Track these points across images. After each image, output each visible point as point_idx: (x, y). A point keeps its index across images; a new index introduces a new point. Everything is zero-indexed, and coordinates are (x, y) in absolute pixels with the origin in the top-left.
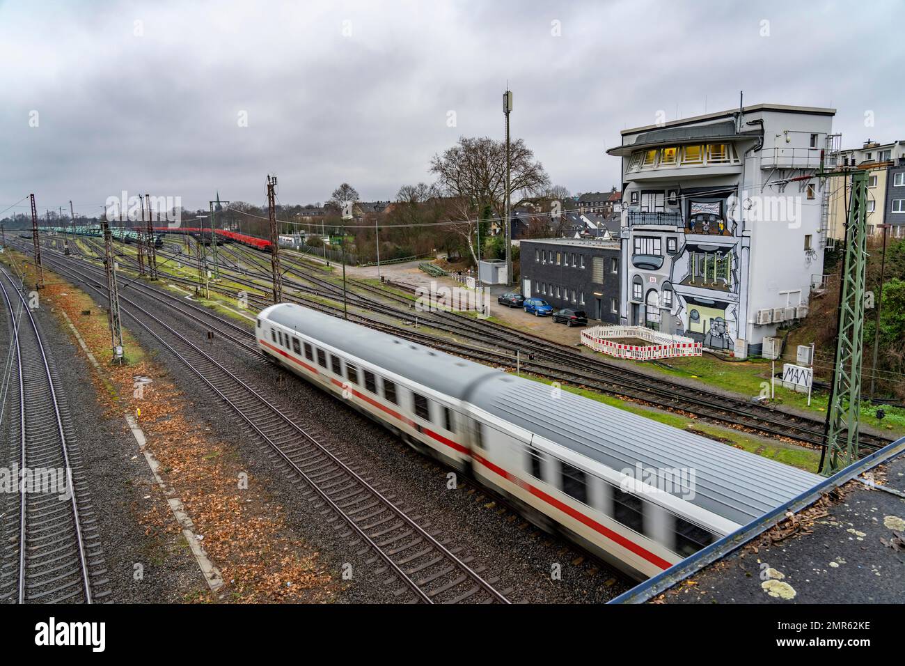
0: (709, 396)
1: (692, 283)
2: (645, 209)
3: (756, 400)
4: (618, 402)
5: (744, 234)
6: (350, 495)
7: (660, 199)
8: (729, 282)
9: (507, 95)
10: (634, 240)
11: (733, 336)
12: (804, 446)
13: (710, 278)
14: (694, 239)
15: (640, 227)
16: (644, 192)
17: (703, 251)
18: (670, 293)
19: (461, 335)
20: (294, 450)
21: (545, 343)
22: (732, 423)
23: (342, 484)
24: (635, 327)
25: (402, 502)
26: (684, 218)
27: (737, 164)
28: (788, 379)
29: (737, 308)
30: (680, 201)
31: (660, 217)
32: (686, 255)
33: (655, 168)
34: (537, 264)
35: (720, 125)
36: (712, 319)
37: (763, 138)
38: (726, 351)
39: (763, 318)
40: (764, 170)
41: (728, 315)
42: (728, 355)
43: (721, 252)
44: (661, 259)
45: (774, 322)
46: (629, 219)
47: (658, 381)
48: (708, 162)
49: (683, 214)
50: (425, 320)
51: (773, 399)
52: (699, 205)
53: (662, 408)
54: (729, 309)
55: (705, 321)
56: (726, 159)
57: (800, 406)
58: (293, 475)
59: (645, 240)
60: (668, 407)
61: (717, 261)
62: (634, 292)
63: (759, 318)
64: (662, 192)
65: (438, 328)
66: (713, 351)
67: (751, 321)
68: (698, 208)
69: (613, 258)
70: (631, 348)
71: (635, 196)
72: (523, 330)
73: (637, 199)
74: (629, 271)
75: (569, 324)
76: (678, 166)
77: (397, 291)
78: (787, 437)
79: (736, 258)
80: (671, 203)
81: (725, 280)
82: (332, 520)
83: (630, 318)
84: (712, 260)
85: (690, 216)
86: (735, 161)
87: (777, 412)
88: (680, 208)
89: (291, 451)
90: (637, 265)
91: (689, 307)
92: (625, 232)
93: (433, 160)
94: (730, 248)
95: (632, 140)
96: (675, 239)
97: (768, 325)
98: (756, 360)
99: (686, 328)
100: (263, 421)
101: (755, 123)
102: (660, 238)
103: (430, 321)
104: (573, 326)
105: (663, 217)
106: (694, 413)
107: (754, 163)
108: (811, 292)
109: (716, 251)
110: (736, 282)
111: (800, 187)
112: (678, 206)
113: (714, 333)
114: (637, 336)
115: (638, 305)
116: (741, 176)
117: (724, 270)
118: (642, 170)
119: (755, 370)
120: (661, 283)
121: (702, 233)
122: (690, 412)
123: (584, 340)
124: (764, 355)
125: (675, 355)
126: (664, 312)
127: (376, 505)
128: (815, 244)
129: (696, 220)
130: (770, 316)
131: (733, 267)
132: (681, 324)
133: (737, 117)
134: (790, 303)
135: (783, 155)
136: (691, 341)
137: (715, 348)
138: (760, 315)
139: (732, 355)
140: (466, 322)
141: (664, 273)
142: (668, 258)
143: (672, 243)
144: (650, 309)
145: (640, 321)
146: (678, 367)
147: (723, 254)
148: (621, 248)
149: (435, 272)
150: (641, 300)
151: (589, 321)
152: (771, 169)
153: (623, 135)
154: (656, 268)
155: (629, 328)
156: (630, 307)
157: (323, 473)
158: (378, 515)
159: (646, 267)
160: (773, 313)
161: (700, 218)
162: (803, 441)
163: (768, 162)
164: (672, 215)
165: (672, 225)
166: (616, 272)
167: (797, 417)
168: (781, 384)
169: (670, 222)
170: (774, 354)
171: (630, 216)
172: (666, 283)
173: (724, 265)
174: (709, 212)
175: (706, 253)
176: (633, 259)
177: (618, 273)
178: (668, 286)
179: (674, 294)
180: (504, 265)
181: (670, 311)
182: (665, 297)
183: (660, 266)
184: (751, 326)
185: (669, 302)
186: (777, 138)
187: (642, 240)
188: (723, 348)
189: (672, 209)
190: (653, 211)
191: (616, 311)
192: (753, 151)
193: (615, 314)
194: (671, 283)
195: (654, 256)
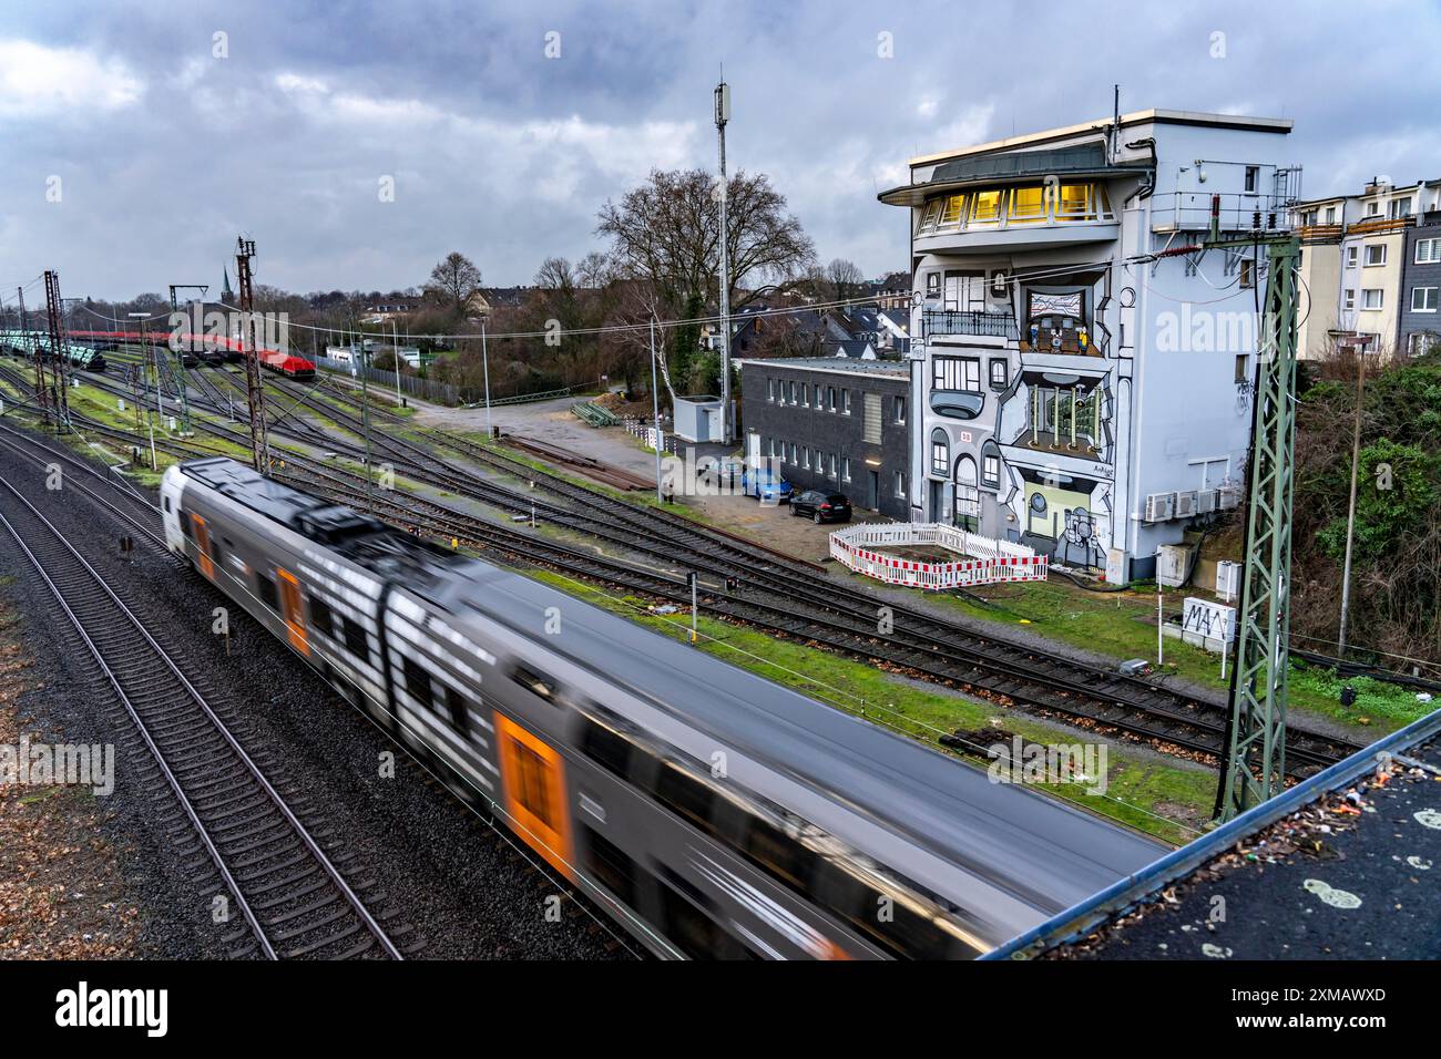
0: (1044, 660)
1: (1033, 443)
2: (951, 306)
3: (1129, 669)
4: (872, 675)
5: (1124, 352)
6: (288, 880)
7: (977, 287)
8: (1097, 441)
9: (721, 91)
10: (934, 363)
11: (1104, 543)
12: (1201, 761)
13: (1065, 435)
14: (1035, 361)
15: (942, 339)
16: (949, 274)
17: (1051, 385)
18: (994, 462)
19: (614, 541)
20: (210, 782)
21: (766, 556)
22: (1076, 716)
23: (278, 856)
24: (934, 524)
25: (384, 895)
26: (1018, 323)
27: (1109, 221)
28: (1191, 629)
29: (1111, 492)
30: (1012, 293)
31: (977, 320)
32: (1023, 390)
33: (962, 229)
34: (771, 405)
35: (1079, 150)
36: (1067, 511)
37: (1154, 174)
38: (1092, 570)
39: (1157, 510)
40: (1157, 235)
41: (1095, 502)
42: (1095, 579)
43: (1083, 387)
44: (981, 399)
45: (1178, 516)
46: (923, 324)
47: (956, 631)
48: (1058, 219)
49: (1018, 316)
50: (554, 511)
51: (1161, 666)
52: (1045, 298)
53: (951, 686)
54: (1098, 492)
55: (1056, 514)
56: (1090, 213)
57: (1209, 680)
58: (188, 838)
59: (952, 362)
60: (964, 683)
61: (1077, 404)
62: (933, 460)
63: (1150, 510)
64: (981, 274)
65: (575, 528)
67: (1135, 515)
68: (1044, 304)
69: (897, 397)
70: (916, 567)
71: (933, 281)
72: (732, 530)
73: (938, 288)
74: (925, 421)
75: (817, 518)
76: (1004, 224)
77: (519, 455)
78: (1173, 742)
79: (1110, 398)
80: (996, 294)
81: (1090, 438)
82: (232, 937)
83: (926, 507)
84: (1067, 402)
85: (1029, 320)
86: (1106, 217)
87: (1163, 692)
88: (1012, 304)
89: (203, 784)
90: (938, 410)
91: (1027, 489)
92: (918, 348)
93: (603, 211)
94: (1099, 380)
95: (926, 175)
97: (1166, 522)
98: (1142, 589)
99: (1023, 527)
100: (168, 721)
101: (1141, 144)
102: (977, 359)
103: (564, 515)
104: (823, 522)
105: (982, 320)
106: (1008, 696)
107: (1136, 227)
109: (1074, 385)
110: (1110, 443)
111: (1227, 266)
112: (1008, 300)
113: (1072, 537)
114: (937, 543)
115: (941, 483)
116: (1118, 244)
117: (1088, 421)
118: (939, 233)
119: (1137, 608)
120: (980, 443)
121: (1049, 352)
122: (1000, 694)
123: (835, 551)
124: (1158, 580)
125: (998, 579)
126: (986, 496)
127: (331, 903)
129: (1040, 326)
130: (1171, 506)
131: (1105, 415)
132: (1014, 519)
133: (1109, 136)
134: (1208, 481)
135: (1193, 205)
136: (1029, 552)
137: (1075, 565)
138: (1150, 505)
139: (1103, 579)
140: (630, 516)
141: (985, 424)
142: (992, 397)
143: (998, 369)
144: (961, 492)
145: (945, 514)
146: (999, 603)
147: (1087, 391)
148: (911, 377)
149: (597, 419)
150: (945, 473)
151: (855, 512)
152: (1167, 234)
153: (913, 167)
154: (972, 415)
155: (924, 527)
156: (927, 487)
157: (248, 833)
158: (329, 924)
159: (955, 412)
160: (1175, 501)
161: (1046, 323)
162: (1200, 751)
163: (1163, 220)
164: (998, 317)
165: (997, 335)
166: (902, 422)
167: (1198, 702)
168: (1179, 636)
169: (995, 330)
170: (1176, 578)
171: (926, 318)
172: (989, 443)
173: (1088, 411)
174: (1063, 313)
175: (1057, 388)
176: (931, 398)
177: (906, 424)
178: (992, 449)
179: (1002, 463)
180: (718, 407)
181: (996, 495)
182: (987, 469)
183: (978, 411)
184: (1136, 525)
185: (994, 478)
186: (1181, 174)
187: (947, 362)
188: (1088, 565)
189: (998, 306)
190: (966, 310)
191: (903, 494)
192: (1137, 198)
193: (901, 500)
194: (998, 444)
195: (967, 392)
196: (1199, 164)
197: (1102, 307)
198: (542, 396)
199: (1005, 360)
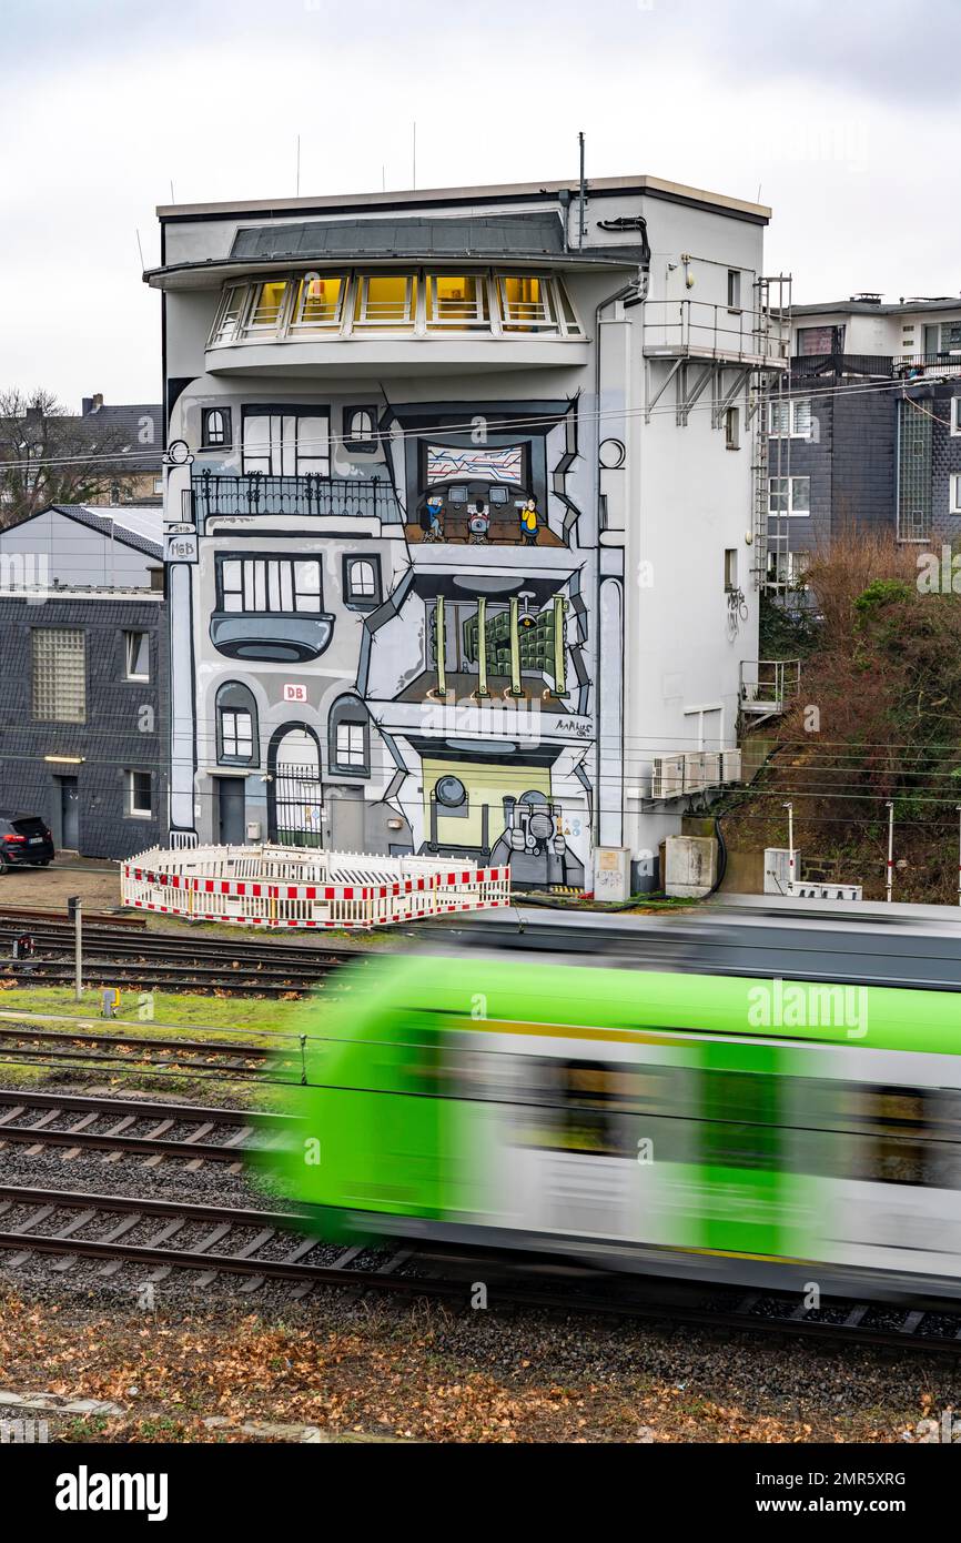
1: (436, 693)
2: (251, 466)
5: (606, 538)
7: (314, 435)
8: (560, 681)
10: (218, 568)
11: (579, 843)
13: (499, 676)
14: (437, 557)
15: (239, 524)
16: (247, 410)
17: (471, 595)
18: (358, 732)
26: (402, 494)
27: (575, 337)
29: (591, 758)
30: (387, 445)
31: (314, 490)
32: (415, 607)
33: (345, 334)
35: (522, 224)
36: (509, 800)
37: (646, 270)
40: (656, 362)
41: (562, 781)
43: (532, 595)
44: (326, 625)
45: (687, 791)
46: (194, 498)
48: (505, 328)
49: (400, 482)
52: (454, 453)
54: (564, 764)
55: (485, 807)
56: (548, 322)
59: (260, 565)
61: (521, 623)
62: (220, 739)
63: (658, 782)
64: (323, 411)
67: (635, 792)
68: (447, 464)
69: (129, 629)
71: (216, 422)
73: (227, 432)
74: (198, 669)
79: (581, 610)
80: (354, 446)
81: (546, 677)
83: (207, 827)
84: (504, 621)
85: (421, 489)
86: (570, 330)
88: (389, 464)
90: (229, 649)
91: (424, 774)
92: (181, 540)
94: (561, 583)
95: (217, 243)
96: (375, 559)
97: (671, 801)
99: (421, 835)
101: (622, 225)
102: (317, 557)
105: (325, 490)
107: (627, 340)
108: (741, 711)
109: (514, 593)
110: (583, 682)
111: (715, 416)
112: (380, 456)
113: (518, 841)
115: (241, 780)
116: (590, 373)
117: (542, 649)
118: (247, 341)
120: (326, 701)
121: (466, 541)
123: (139, 893)
124: (670, 890)
126: (339, 794)
129: (445, 500)
130: (679, 775)
131: (572, 638)
132: (404, 825)
133: (567, 205)
137: (527, 887)
138: (658, 774)
141: (337, 668)
142: (349, 624)
144: (285, 789)
145: (252, 833)
147: (538, 602)
148: (167, 595)
150: (251, 762)
152: (670, 361)
153: (165, 220)
154: (306, 654)
156: (206, 794)
159: (271, 651)
160: (684, 767)
161: (457, 495)
163: (666, 339)
164: (359, 484)
165: (359, 515)
166: (145, 678)
169: (352, 506)
170: (699, 884)
171: (199, 487)
172: (344, 701)
173: (542, 634)
174: (488, 477)
175: (483, 600)
176: (214, 630)
177: (153, 679)
178: (353, 709)
179: (374, 733)
181: (361, 788)
182: (342, 744)
183: (319, 646)
184: (636, 806)
185: (358, 760)
186: (670, 273)
187: (249, 564)
188: (551, 883)
189: (357, 466)
190: (289, 471)
191: (147, 814)
192: (619, 304)
193: (141, 822)
194: (363, 700)
195: (296, 615)
196: (686, 260)
197: (563, 468)
199: (377, 557)
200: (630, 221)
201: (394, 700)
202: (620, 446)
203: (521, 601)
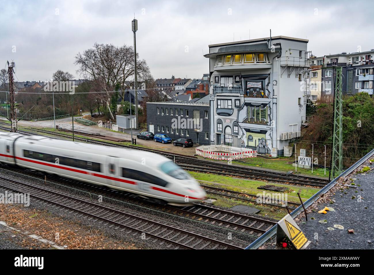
1: (248, 122)
2: (222, 85)
3: (289, 173)
5: (274, 97)
7: (231, 80)
8: (267, 120)
9: (135, 21)
10: (217, 101)
11: (270, 147)
13: (258, 119)
14: (249, 100)
15: (220, 94)
16: (221, 77)
17: (253, 106)
18: (237, 127)
22: (284, 182)
24: (218, 145)
26: (243, 90)
27: (269, 63)
28: (300, 163)
29: (272, 133)
30: (241, 81)
31: (231, 89)
32: (245, 108)
33: (231, 64)
34: (158, 116)
35: (261, 45)
36: (259, 139)
37: (281, 52)
39: (284, 137)
40: (282, 67)
41: (267, 136)
42: (268, 156)
43: (263, 106)
44: (232, 110)
45: (288, 139)
47: (242, 168)
48: (257, 62)
49: (243, 88)
52: (251, 83)
53: (250, 179)
54: (268, 133)
55: (256, 140)
56: (265, 61)
57: (309, 174)
59: (223, 101)
60: (253, 178)
61: (261, 111)
62: (217, 128)
63: (282, 137)
64: (232, 76)
66: (260, 155)
67: (279, 139)
68: (250, 85)
69: (205, 111)
70: (225, 155)
71: (217, 78)
73: (219, 81)
74: (214, 117)
75: (184, 146)
76: (243, 63)
78: (309, 185)
79: (270, 109)
80: (236, 82)
81: (265, 119)
83: (216, 142)
84: (258, 110)
85: (246, 89)
86: (268, 62)
87: (300, 177)
88: (241, 85)
90: (219, 114)
91: (247, 134)
92: (212, 97)
93: (77, 56)
94: (268, 104)
95: (216, 50)
96: (239, 100)
97: (285, 140)
98: (282, 158)
99: (246, 144)
101: (277, 44)
102: (231, 100)
104: (186, 147)
106: (266, 180)
107: (278, 64)
108: (302, 125)
109: (260, 106)
110: (271, 120)
111: (296, 75)
112: (240, 83)
113: (261, 146)
115: (220, 134)
116: (272, 69)
117: (264, 115)
118: (224, 65)
120: (232, 122)
121: (253, 97)
123: (198, 152)
124: (285, 155)
125: (245, 157)
126: (234, 136)
128: (302, 102)
129: (250, 91)
130: (287, 136)
131: (269, 113)
132: (243, 143)
133: (268, 42)
134: (293, 130)
135: (289, 60)
136: (251, 150)
137: (262, 153)
139: (271, 156)
141: (234, 117)
142: (236, 110)
143: (238, 102)
144: (227, 136)
145: (222, 143)
146: (248, 162)
147: (264, 107)
148: (210, 105)
149: (88, 123)
150: (222, 132)
151: (194, 145)
152: (285, 67)
153: (210, 47)
154: (230, 115)
155: (216, 146)
156: (216, 136)
159: (225, 114)
160: (288, 135)
161: (252, 90)
162: (316, 186)
163: (284, 63)
164: (237, 88)
165: (237, 93)
166: (207, 118)
167: (309, 178)
168: (297, 166)
169: (236, 92)
170: (289, 154)
171: (215, 89)
172: (235, 122)
173: (264, 112)
174: (256, 87)
175: (255, 107)
176: (217, 111)
177: (208, 118)
178: (236, 124)
179: (239, 128)
180: (134, 118)
181: (237, 136)
182: (235, 129)
183: (231, 114)
184: (279, 142)
185: (237, 132)
186: (286, 52)
187: (221, 101)
188: (265, 153)
189: (237, 85)
190: (227, 86)
191: (208, 139)
192: (276, 58)
193: (207, 140)
194: (238, 122)
195: (228, 109)
196: (290, 50)
197: (268, 85)
198: (60, 117)
199: (240, 100)
200: (278, 44)
201: (242, 123)
202: (276, 81)
203: (261, 107)
